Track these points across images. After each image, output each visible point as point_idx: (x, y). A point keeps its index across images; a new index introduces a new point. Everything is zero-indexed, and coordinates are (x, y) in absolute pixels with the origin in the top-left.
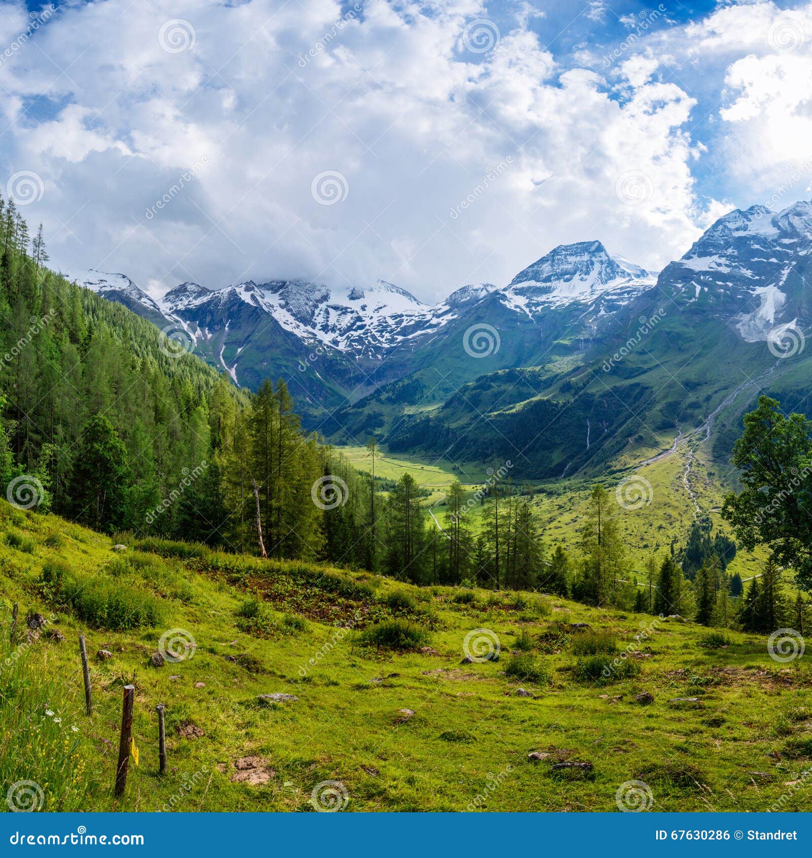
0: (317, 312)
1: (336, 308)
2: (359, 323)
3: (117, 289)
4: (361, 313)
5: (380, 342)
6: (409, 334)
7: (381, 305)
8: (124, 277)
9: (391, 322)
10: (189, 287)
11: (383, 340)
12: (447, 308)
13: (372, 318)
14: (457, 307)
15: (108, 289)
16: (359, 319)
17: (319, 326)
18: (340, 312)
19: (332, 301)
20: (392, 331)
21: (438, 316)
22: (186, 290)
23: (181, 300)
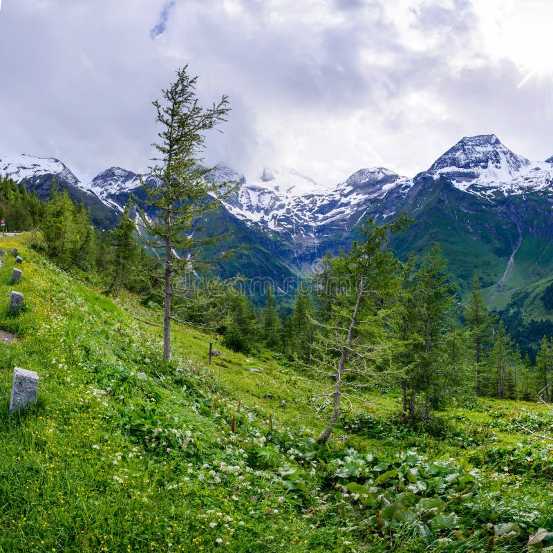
0: (240, 192)
1: (253, 189)
2: (278, 203)
3: (52, 173)
4: (277, 193)
5: (305, 221)
6: (327, 212)
7: (290, 187)
8: (57, 161)
9: (306, 202)
10: (116, 172)
11: (307, 218)
12: (350, 188)
13: (287, 198)
14: (359, 187)
15: (43, 173)
16: (277, 199)
17: (245, 207)
18: (258, 193)
19: (249, 183)
20: (311, 210)
21: (346, 196)
22: (113, 174)
23: (110, 184)
